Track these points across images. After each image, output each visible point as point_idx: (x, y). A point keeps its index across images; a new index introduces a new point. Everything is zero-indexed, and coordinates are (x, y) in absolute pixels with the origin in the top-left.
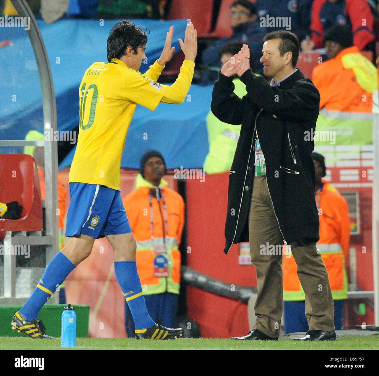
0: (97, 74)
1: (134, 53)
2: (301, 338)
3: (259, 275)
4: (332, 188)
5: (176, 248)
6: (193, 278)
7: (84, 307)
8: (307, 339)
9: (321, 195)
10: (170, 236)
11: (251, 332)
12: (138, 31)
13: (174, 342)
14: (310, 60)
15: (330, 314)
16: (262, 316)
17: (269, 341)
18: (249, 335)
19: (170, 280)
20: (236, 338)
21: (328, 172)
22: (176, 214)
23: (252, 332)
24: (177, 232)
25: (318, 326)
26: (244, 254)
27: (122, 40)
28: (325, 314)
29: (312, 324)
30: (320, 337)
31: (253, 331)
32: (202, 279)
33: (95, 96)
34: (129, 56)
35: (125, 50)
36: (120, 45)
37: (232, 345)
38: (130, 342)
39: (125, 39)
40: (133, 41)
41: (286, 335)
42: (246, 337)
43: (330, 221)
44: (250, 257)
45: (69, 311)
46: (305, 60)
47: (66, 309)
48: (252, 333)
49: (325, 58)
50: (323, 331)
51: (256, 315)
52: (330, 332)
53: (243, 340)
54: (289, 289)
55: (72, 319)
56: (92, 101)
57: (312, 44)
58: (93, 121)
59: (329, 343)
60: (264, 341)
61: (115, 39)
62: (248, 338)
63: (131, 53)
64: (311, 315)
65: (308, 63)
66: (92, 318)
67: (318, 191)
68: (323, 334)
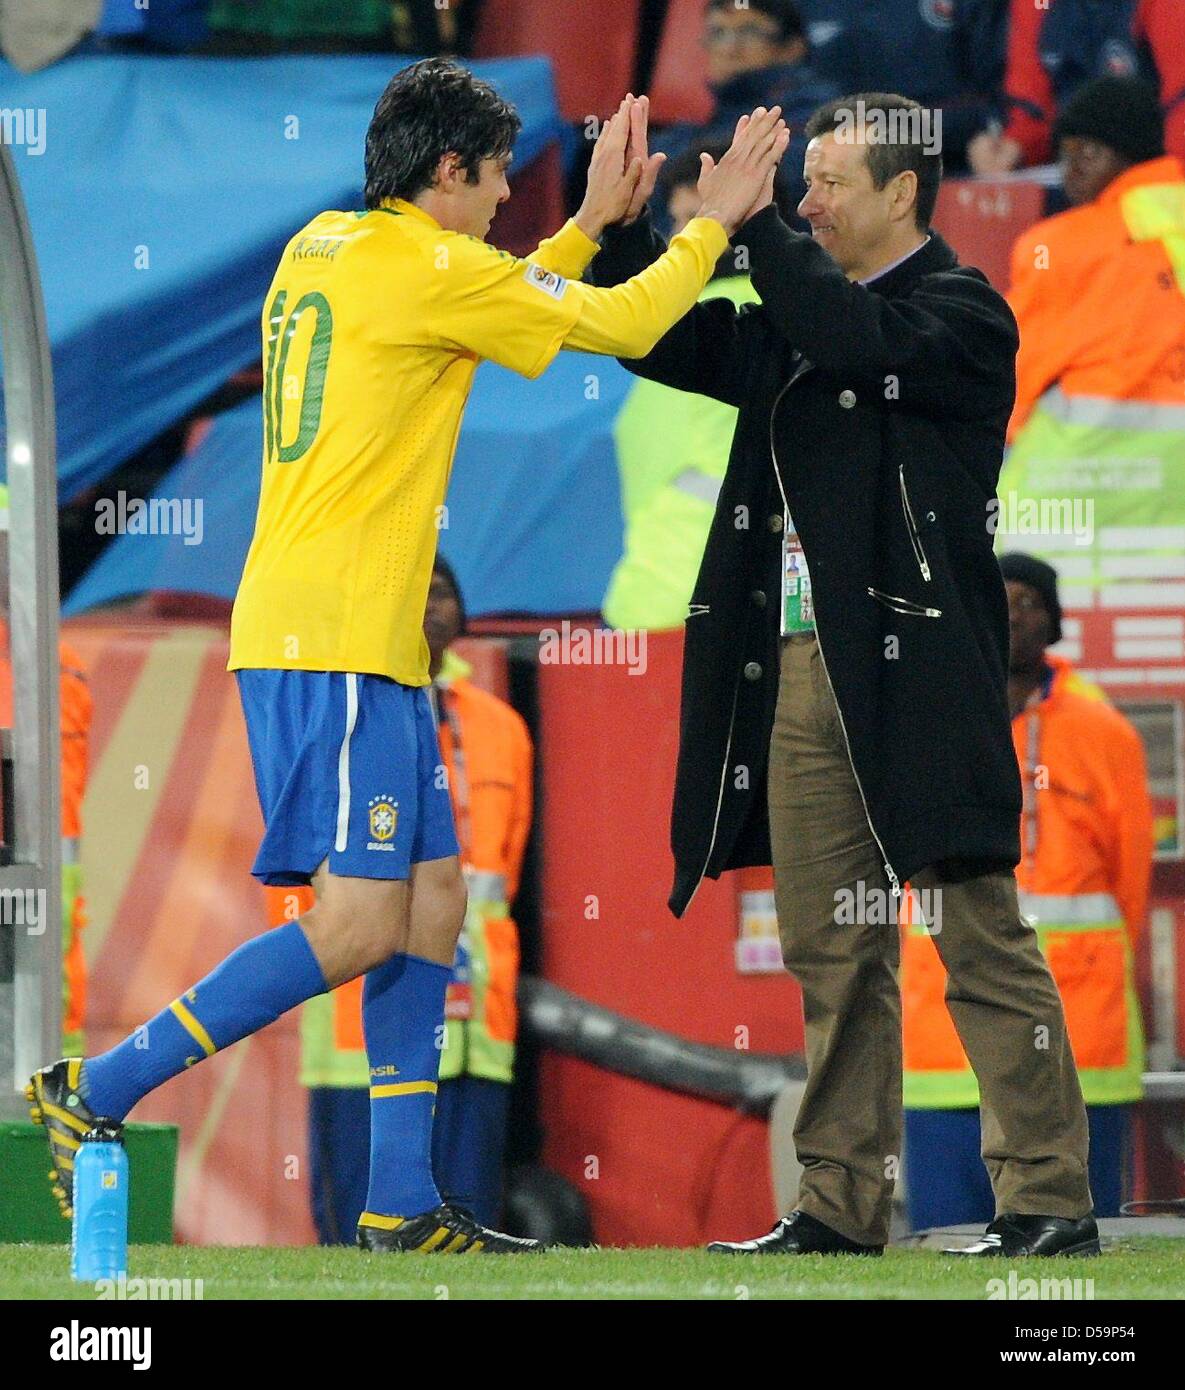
0: (328, 253)
1: (467, 181)
2: (967, 1247)
3: (814, 1012)
4: (1083, 687)
5: (500, 912)
6: (564, 1021)
7: (157, 1132)
8: (989, 1252)
9: (1042, 713)
10: (479, 865)
11: (781, 1222)
12: (485, 96)
13: (493, 1263)
14: (1002, 208)
15: (1072, 1154)
16: (822, 1162)
17: (849, 1258)
18: (773, 1236)
19: (479, 1028)
20: (724, 1244)
21: (1070, 628)
22: (500, 785)
23: (786, 1222)
24: (505, 849)
25: (1027, 1201)
26: (756, 932)
27: (422, 129)
28: (1053, 1154)
29: (1006, 1191)
30: (1039, 1243)
31: (788, 1219)
32: (598, 1026)
33: (322, 336)
34: (449, 192)
35: (433, 168)
36: (415, 146)
37: (711, 1272)
38: (329, 1260)
39: (434, 125)
40: (464, 133)
41: (912, 1237)
42: (762, 1241)
43: (1078, 810)
44: (776, 942)
45: (100, 1145)
46: (984, 207)
47: (91, 1140)
48: (786, 1226)
49: (1055, 203)
50: (1049, 1219)
51: (801, 1158)
52: (1074, 1222)
53: (751, 1251)
54: (923, 1064)
55: (114, 1175)
56: (310, 357)
57: (1011, 150)
58: (316, 430)
59: (1073, 1266)
60: (830, 1256)
61: (394, 128)
62: (771, 1247)
63: (454, 180)
64: (1003, 1159)
65: (994, 219)
66: (189, 1175)
67: (1034, 700)
68: (1051, 1230)
